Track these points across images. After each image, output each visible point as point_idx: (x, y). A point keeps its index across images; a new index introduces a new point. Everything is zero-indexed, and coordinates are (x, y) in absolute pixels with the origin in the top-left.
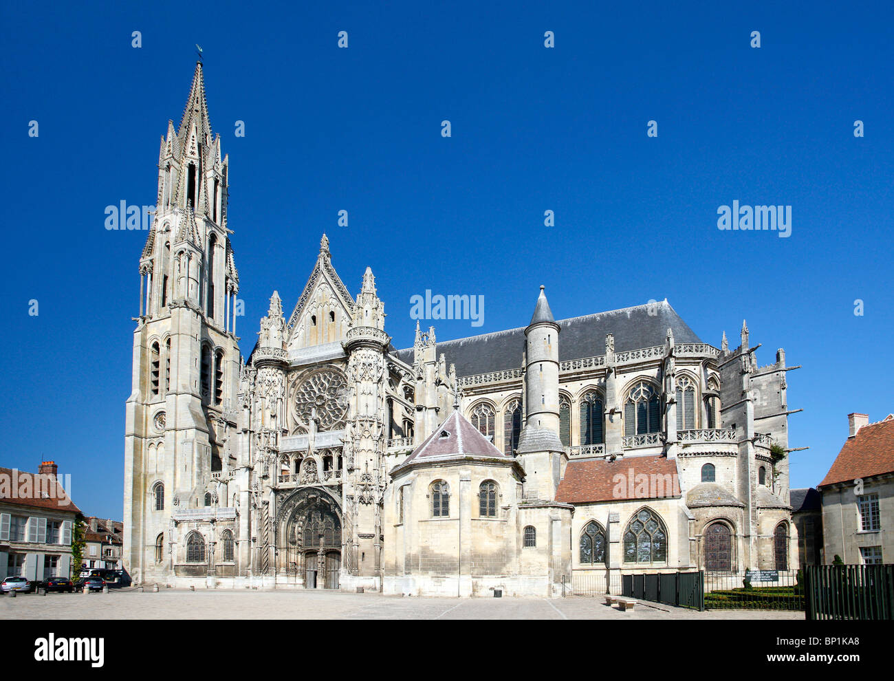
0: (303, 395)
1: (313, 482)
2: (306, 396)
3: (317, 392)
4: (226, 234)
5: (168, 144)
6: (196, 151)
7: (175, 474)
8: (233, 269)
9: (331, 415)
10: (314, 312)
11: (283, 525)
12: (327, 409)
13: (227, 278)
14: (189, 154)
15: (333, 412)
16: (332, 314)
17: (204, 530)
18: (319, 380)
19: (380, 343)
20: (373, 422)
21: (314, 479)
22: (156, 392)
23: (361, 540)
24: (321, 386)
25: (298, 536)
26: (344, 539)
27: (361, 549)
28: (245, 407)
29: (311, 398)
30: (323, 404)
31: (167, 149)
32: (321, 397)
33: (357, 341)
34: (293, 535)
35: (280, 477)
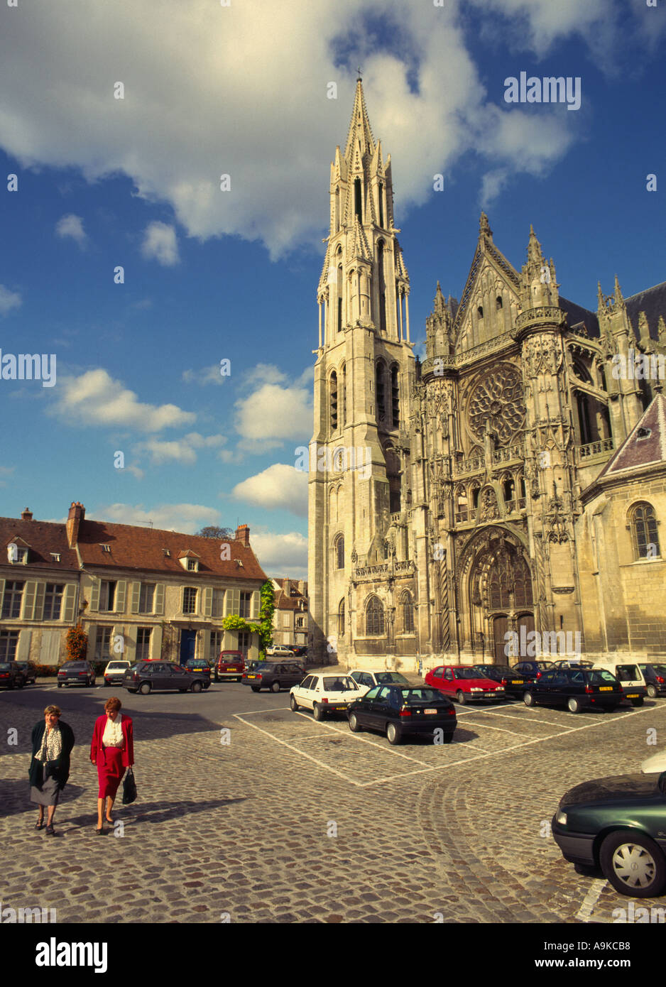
0: (476, 404)
1: (493, 518)
2: (480, 405)
3: (492, 399)
4: (393, 236)
5: (336, 168)
6: (360, 165)
7: (354, 523)
8: (403, 269)
9: (510, 424)
10: (480, 303)
11: (464, 579)
12: (504, 417)
13: (397, 281)
14: (354, 171)
15: (511, 420)
16: (499, 300)
17: (382, 592)
18: (492, 382)
19: (554, 324)
20: (557, 426)
21: (495, 514)
22: (335, 426)
23: (557, 597)
24: (496, 390)
25: (483, 594)
26: (536, 595)
27: (558, 610)
28: (417, 431)
29: (486, 407)
30: (500, 412)
31: (336, 174)
32: (496, 403)
33: (527, 328)
34: (477, 594)
35: (458, 515)
